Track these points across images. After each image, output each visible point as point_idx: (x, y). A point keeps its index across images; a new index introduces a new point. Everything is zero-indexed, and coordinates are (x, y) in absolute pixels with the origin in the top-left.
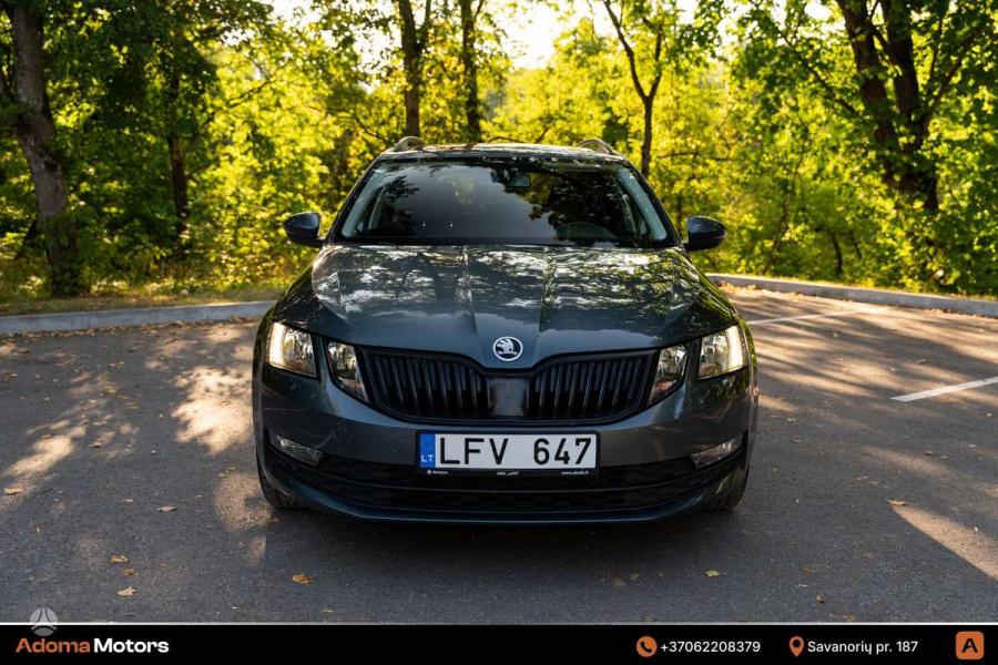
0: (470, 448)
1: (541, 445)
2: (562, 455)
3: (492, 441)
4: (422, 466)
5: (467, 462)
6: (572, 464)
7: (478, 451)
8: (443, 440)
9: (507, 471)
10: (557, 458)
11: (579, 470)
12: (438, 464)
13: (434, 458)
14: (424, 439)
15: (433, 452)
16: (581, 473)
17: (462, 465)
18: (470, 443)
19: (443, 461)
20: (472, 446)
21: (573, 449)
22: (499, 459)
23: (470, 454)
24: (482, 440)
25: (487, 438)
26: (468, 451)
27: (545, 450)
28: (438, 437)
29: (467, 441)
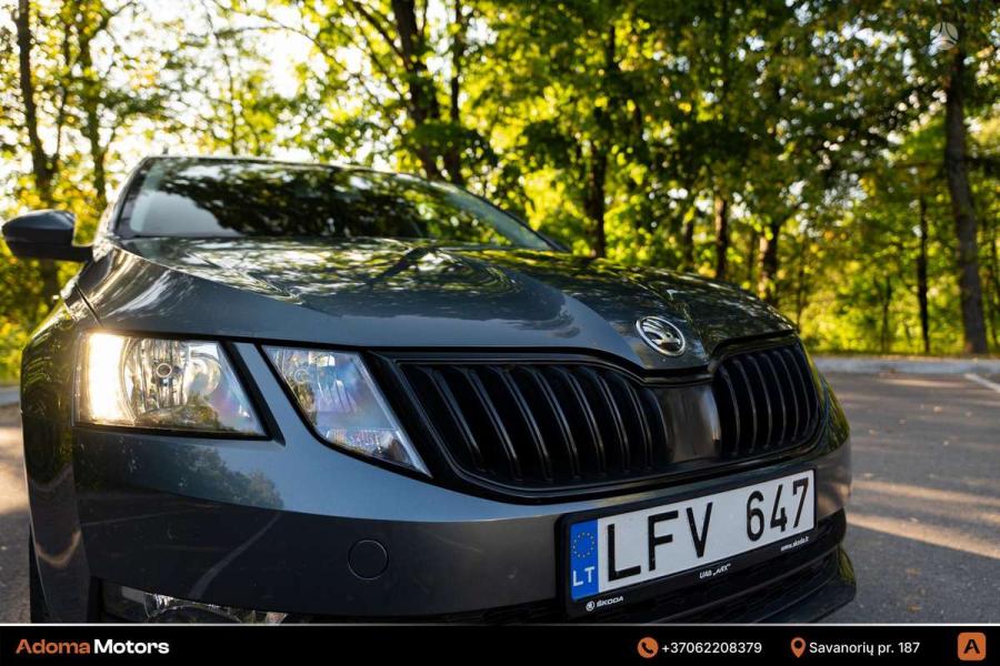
0: (657, 535)
1: (755, 504)
2: (778, 517)
3: (689, 511)
4: (576, 597)
5: (652, 566)
6: (790, 531)
7: (668, 539)
8: (611, 529)
9: (713, 566)
10: (774, 523)
11: (797, 537)
12: (605, 585)
13: (595, 574)
14: (577, 534)
15: (594, 561)
16: (802, 541)
17: (646, 575)
18: (657, 525)
19: (613, 575)
20: (661, 529)
21: (790, 502)
22: (700, 547)
23: (658, 549)
24: (674, 515)
25: (681, 507)
26: (654, 542)
27: (758, 512)
28: (603, 524)
29: (653, 520)
